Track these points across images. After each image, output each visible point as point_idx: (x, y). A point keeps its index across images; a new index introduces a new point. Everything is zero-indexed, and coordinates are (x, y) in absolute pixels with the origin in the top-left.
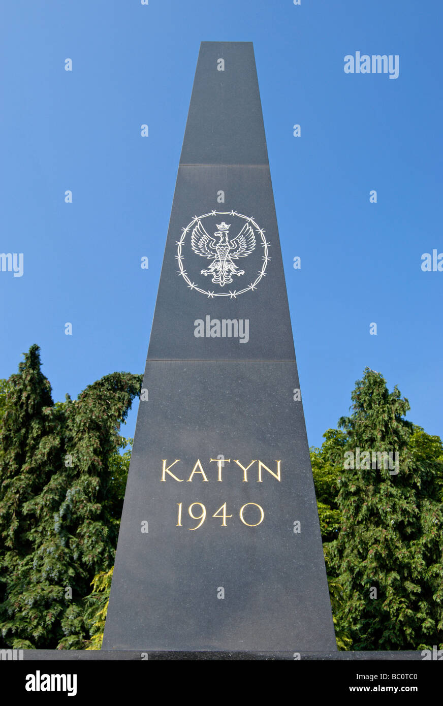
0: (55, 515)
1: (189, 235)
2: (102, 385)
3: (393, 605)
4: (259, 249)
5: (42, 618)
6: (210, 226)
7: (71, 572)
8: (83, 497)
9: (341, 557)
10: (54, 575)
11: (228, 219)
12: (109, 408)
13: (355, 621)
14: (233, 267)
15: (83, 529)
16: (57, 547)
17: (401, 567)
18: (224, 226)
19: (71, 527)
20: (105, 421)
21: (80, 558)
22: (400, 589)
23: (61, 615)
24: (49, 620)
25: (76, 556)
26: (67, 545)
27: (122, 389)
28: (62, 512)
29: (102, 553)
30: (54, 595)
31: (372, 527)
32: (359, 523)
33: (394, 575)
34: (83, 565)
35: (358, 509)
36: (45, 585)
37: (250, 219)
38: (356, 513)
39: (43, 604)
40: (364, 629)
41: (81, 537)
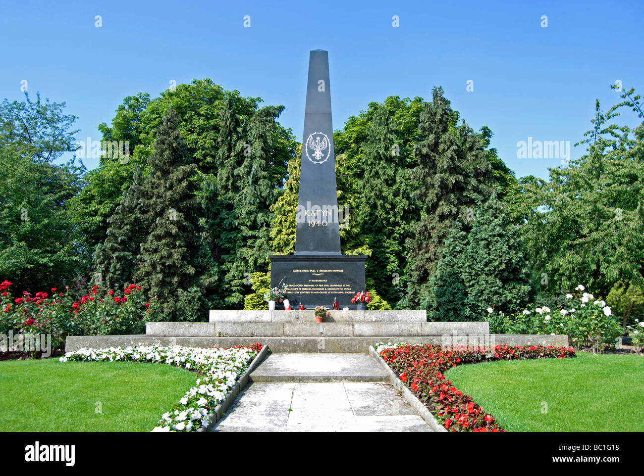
0: (249, 177)
1: (308, 143)
2: (261, 114)
3: (380, 212)
4: (328, 147)
5: (249, 218)
6: (314, 138)
7: (258, 200)
8: (259, 169)
9: (364, 189)
10: (252, 201)
11: (320, 136)
12: (266, 126)
13: (367, 216)
14: (321, 153)
15: (261, 182)
16: (252, 191)
17: (385, 199)
18: (318, 138)
19: (255, 182)
20: (265, 133)
21: (261, 194)
22: (383, 207)
23: (256, 217)
24: (253, 219)
25: (259, 193)
26: (255, 190)
27: (270, 115)
28: (252, 176)
29: (269, 192)
30: (253, 209)
31: (376, 179)
32: (371, 177)
33: (381, 201)
34: (262, 197)
35: (371, 171)
36: (248, 205)
37: (326, 136)
38: (370, 174)
39: (249, 213)
40: (369, 220)
41: (260, 185)
